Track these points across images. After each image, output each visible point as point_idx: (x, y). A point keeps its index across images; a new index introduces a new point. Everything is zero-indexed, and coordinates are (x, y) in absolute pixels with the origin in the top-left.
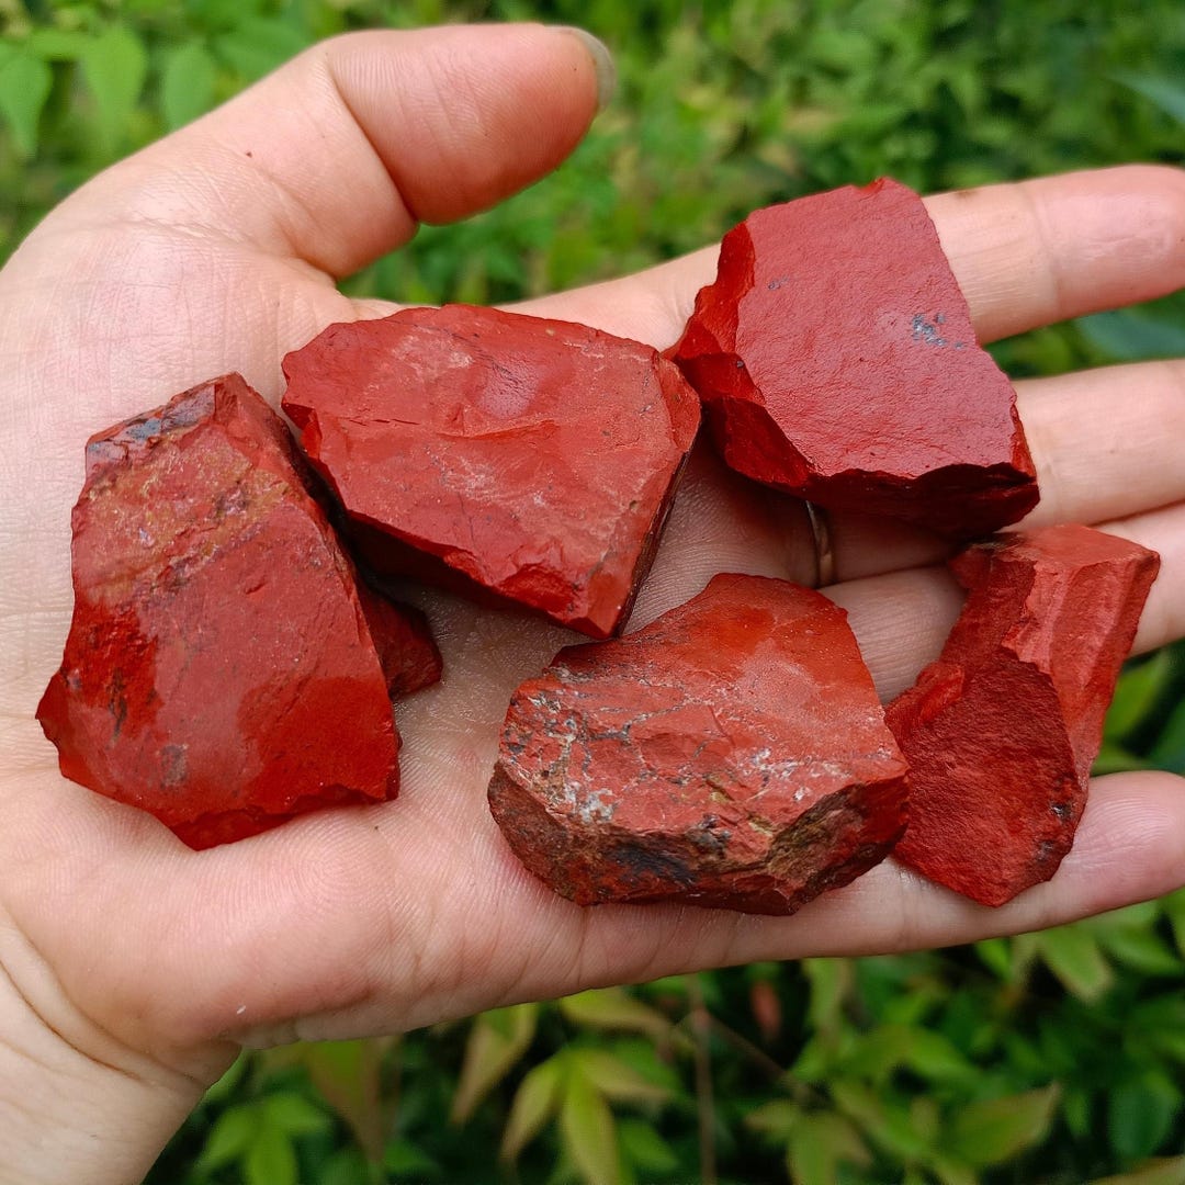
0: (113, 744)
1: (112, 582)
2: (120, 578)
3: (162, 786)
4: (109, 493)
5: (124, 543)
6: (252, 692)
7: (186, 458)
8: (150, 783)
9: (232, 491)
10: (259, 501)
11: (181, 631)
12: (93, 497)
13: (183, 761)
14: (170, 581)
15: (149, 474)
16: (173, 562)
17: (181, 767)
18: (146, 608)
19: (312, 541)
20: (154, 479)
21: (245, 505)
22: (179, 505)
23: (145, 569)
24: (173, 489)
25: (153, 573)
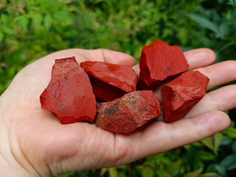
0: (53, 101)
1: (57, 76)
2: (58, 76)
3: (59, 110)
4: (58, 65)
5: (60, 72)
6: (75, 97)
7: (70, 64)
8: (57, 109)
9: (76, 68)
10: (80, 70)
11: (66, 86)
12: (56, 65)
13: (63, 106)
14: (66, 78)
15: (64, 64)
16: (67, 75)
17: (63, 107)
18: (62, 81)
19: (87, 77)
20: (65, 65)
21: (78, 70)
22: (68, 69)
23: (62, 76)
24: (67, 67)
25: (63, 76)
